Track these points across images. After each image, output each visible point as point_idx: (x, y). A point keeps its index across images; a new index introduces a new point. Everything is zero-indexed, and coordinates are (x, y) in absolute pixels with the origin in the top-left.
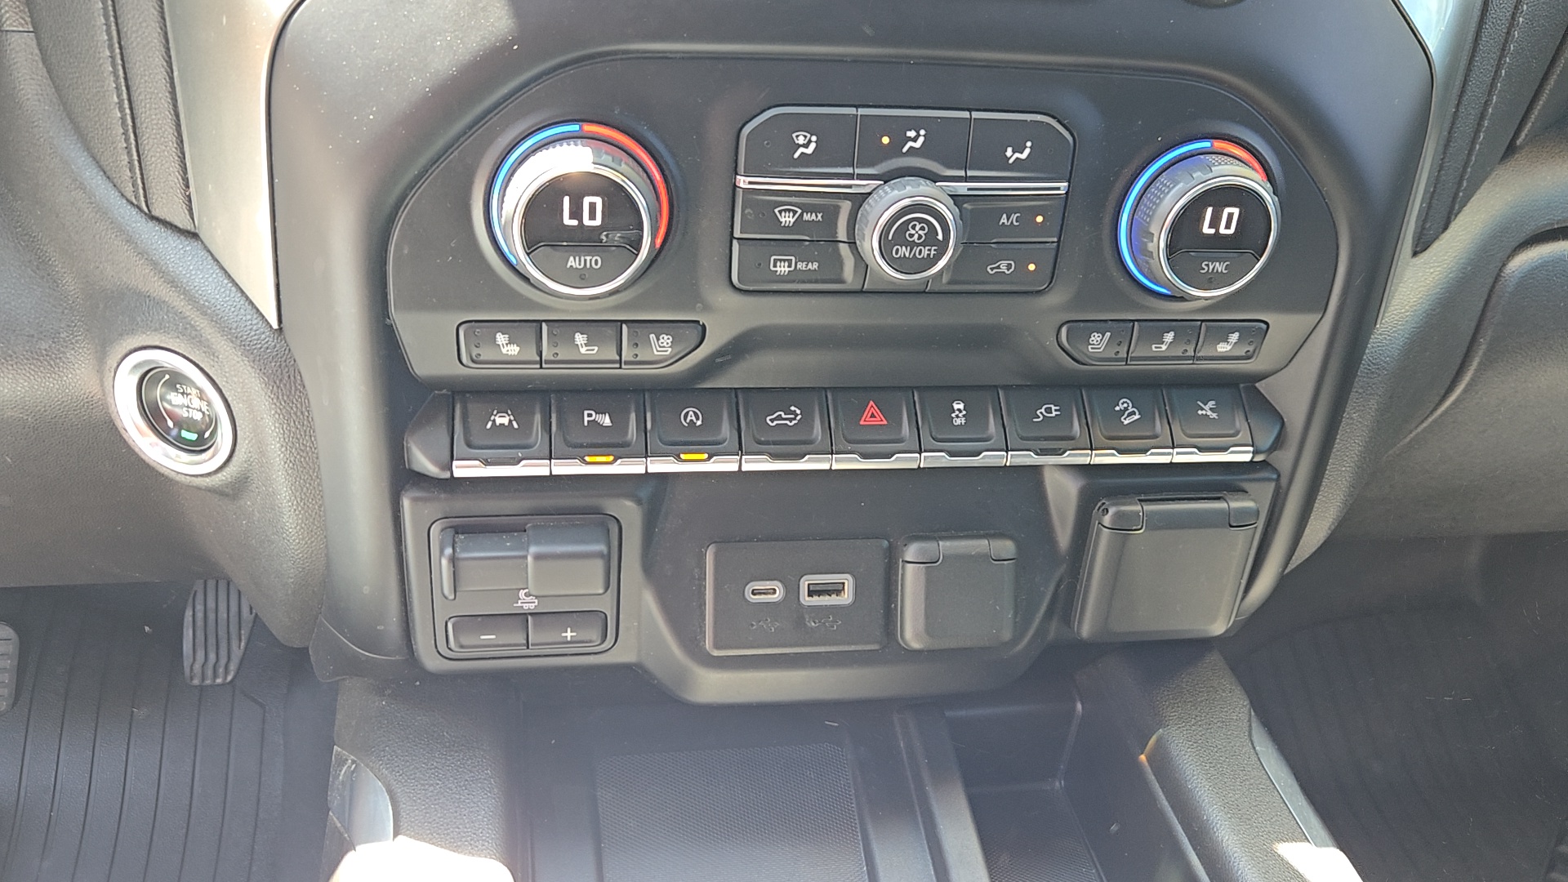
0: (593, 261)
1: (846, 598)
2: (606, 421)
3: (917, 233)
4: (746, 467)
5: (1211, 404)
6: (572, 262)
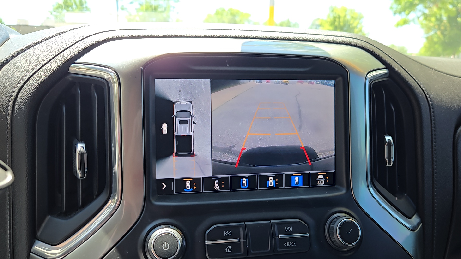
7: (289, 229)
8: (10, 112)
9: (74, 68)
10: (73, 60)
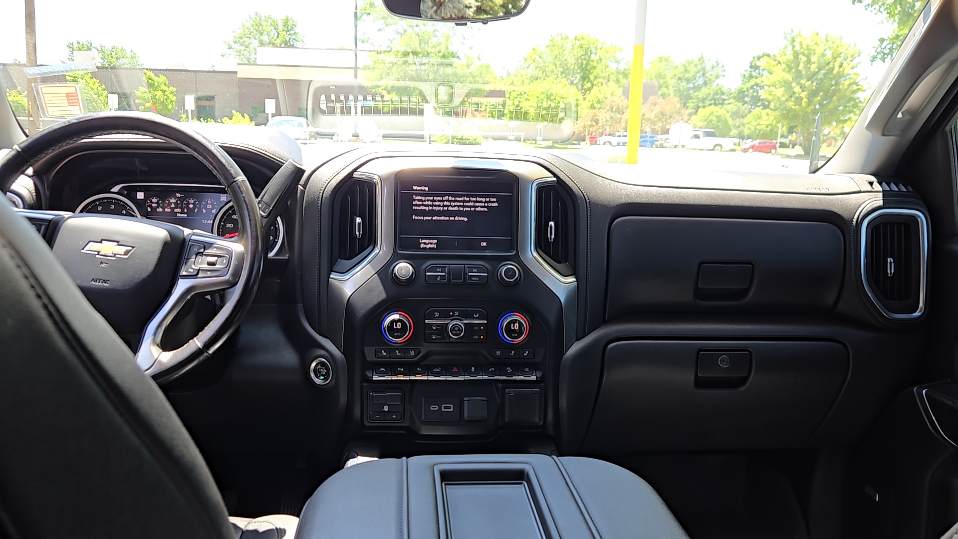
0: (399, 334)
1: (452, 410)
2: (402, 370)
3: (456, 329)
4: (429, 379)
5: (528, 369)
6: (395, 334)
7: (475, 270)
8: (320, 199)
9: (356, 175)
10: (355, 170)
